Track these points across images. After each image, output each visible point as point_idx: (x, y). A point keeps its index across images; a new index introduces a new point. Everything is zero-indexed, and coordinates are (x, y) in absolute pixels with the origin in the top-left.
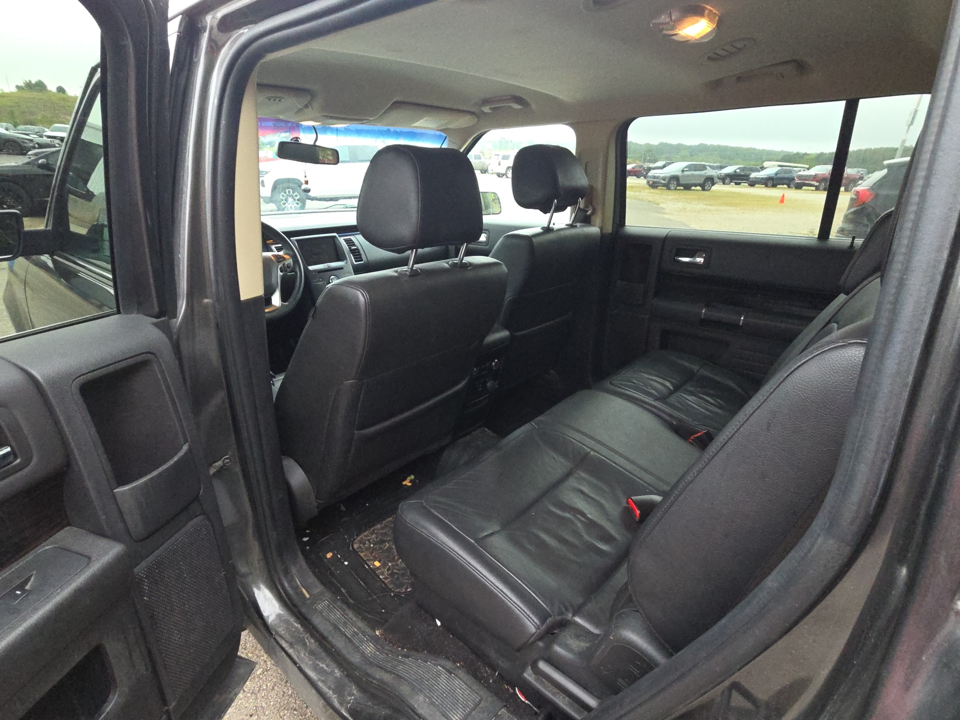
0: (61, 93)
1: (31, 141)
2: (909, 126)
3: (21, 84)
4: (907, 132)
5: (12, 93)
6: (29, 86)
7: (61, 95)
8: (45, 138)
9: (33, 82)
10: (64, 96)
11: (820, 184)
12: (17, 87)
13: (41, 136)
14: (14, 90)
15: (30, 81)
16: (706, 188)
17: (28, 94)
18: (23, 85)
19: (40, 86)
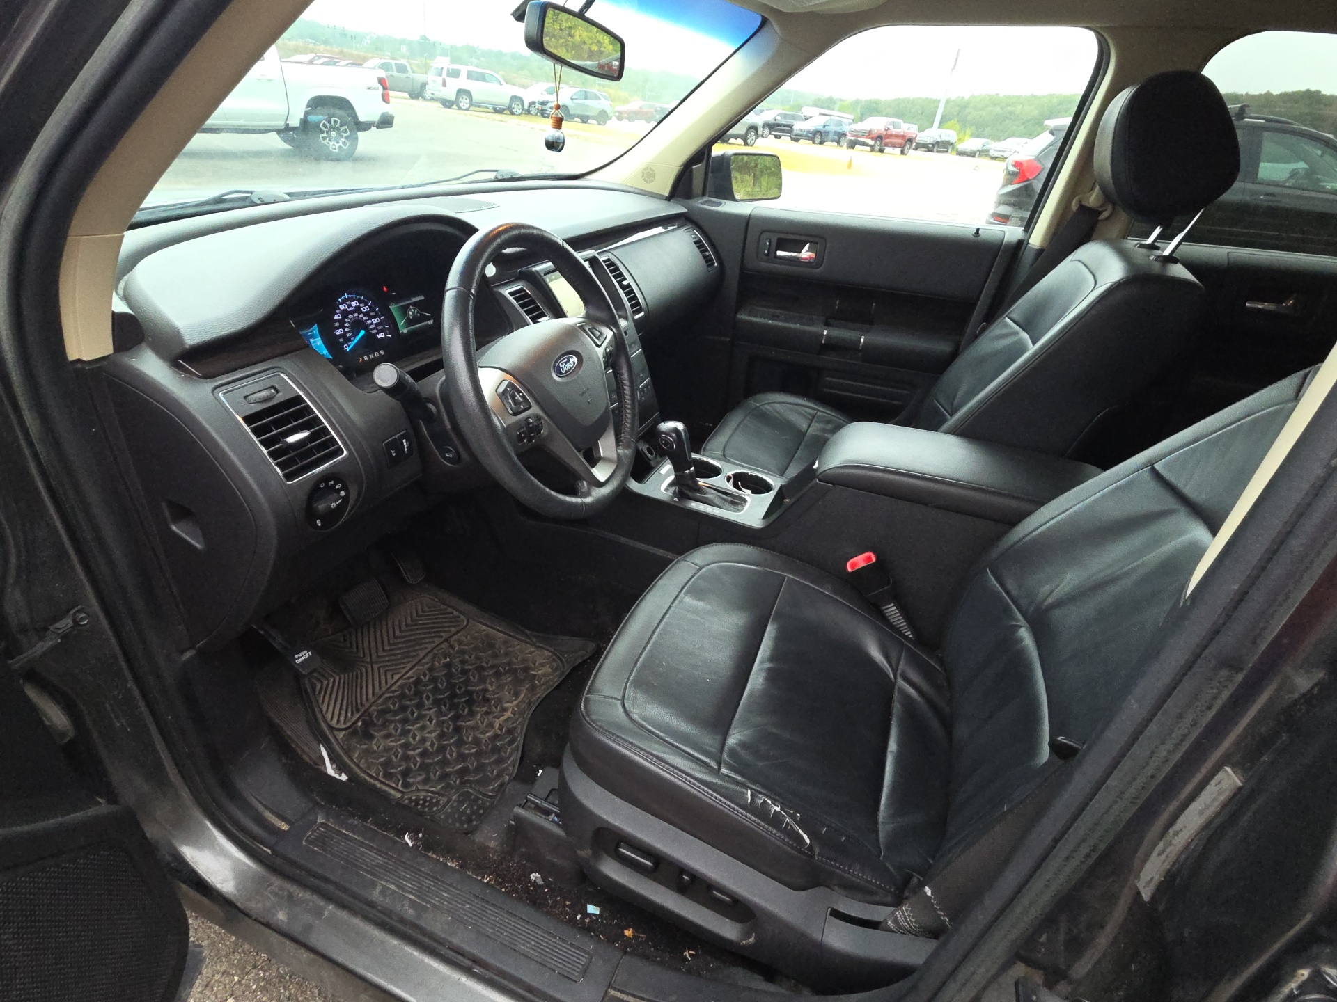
11: (875, 143)
16: (749, 141)
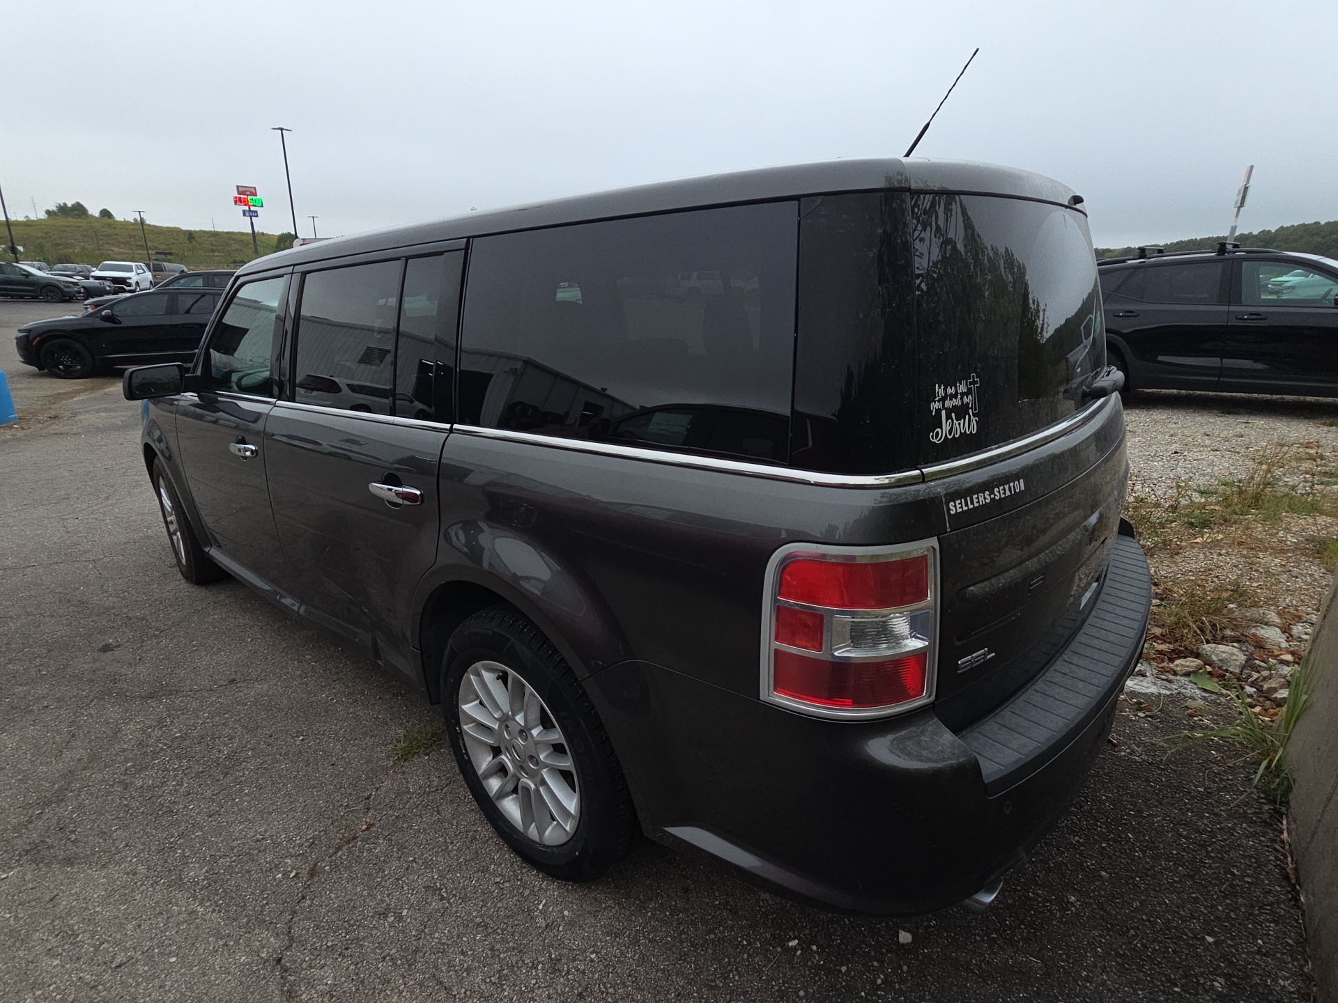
0: (106, 218)
1: (76, 284)
2: (1239, 208)
3: (53, 208)
4: (1237, 215)
5: (41, 219)
6: (63, 209)
7: (106, 220)
8: (92, 280)
9: (69, 205)
10: (110, 221)
12: (48, 212)
13: (87, 278)
14: (42, 215)
15: (65, 204)
17: (62, 221)
18: (55, 209)
19: (79, 210)
